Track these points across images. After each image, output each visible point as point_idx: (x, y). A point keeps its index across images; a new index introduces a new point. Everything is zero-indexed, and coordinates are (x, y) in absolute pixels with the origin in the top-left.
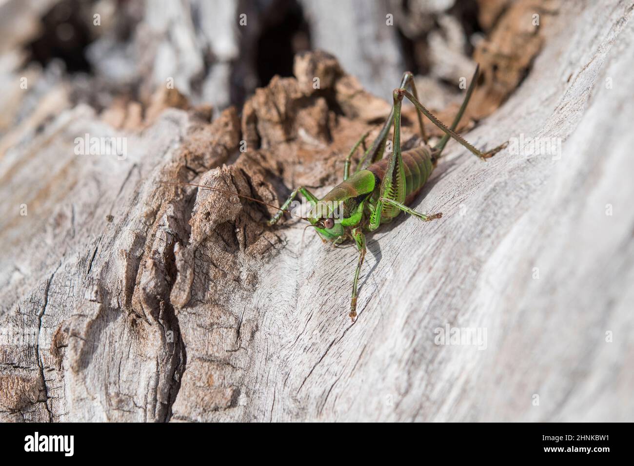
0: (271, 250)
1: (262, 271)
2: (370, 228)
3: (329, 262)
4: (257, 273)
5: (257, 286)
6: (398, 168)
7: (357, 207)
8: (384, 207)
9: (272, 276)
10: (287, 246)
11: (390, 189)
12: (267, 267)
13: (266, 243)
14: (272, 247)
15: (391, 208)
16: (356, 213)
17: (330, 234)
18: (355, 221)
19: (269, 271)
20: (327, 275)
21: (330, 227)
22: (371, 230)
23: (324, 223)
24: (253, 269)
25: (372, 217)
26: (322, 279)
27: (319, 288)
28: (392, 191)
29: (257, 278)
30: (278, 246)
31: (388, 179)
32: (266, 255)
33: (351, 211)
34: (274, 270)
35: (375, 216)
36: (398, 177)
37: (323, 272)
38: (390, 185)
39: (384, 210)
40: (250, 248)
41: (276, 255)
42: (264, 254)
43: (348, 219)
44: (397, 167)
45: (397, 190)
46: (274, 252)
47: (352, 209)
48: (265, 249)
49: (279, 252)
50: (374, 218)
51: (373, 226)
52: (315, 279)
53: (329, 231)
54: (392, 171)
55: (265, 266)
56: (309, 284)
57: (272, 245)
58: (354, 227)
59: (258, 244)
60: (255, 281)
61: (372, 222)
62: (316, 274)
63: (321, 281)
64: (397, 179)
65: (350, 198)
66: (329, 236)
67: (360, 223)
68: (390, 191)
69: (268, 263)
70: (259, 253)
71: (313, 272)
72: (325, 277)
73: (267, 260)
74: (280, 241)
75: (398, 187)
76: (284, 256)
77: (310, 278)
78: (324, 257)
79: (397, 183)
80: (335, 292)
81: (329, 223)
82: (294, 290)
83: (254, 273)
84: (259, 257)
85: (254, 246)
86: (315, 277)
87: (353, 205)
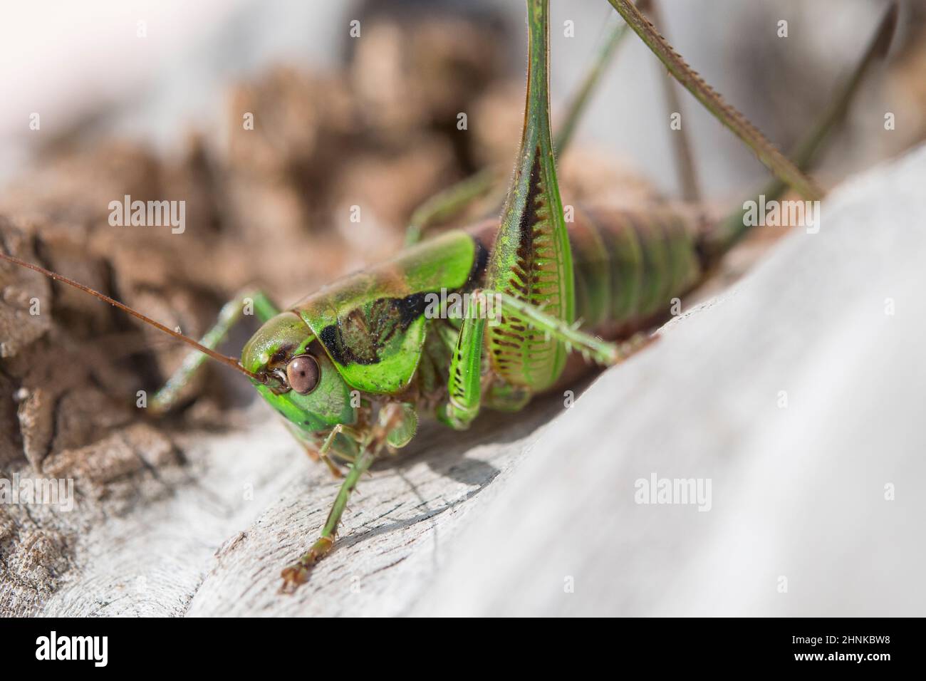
0: (142, 480)
1: (94, 536)
2: (449, 414)
3: (303, 514)
4: (75, 541)
5: (66, 577)
6: (540, 205)
7: (404, 331)
8: (496, 341)
9: (127, 555)
10: (205, 482)
11: (512, 275)
12: (118, 526)
13: (126, 454)
14: (148, 475)
15: (517, 346)
16: (397, 349)
17: (306, 412)
18: (394, 378)
19: (120, 541)
20: (286, 550)
21: (306, 385)
22: (455, 424)
23: (285, 372)
24: (62, 525)
25: (452, 371)
26: (269, 558)
27: (249, 583)
28: (517, 279)
29: (73, 553)
30: (172, 473)
31: (505, 240)
32: (118, 488)
33: (380, 341)
34: (137, 541)
35: (461, 365)
36: (539, 233)
37: (275, 539)
38: (512, 261)
39: (497, 352)
40: (63, 459)
41: (158, 498)
42: (112, 487)
43: (372, 368)
44: (538, 198)
45: (536, 280)
46: (150, 486)
47: (385, 334)
48: (118, 471)
49: (170, 492)
50: (458, 371)
51: (460, 408)
52: (243, 555)
53: (304, 401)
54: (519, 213)
55: (109, 523)
56: (220, 571)
57: (148, 467)
58: (392, 399)
59: (92, 453)
60: (61, 560)
61: (455, 391)
62: (250, 543)
63: (261, 564)
64: (537, 241)
65: (381, 301)
66: (307, 423)
67: (411, 387)
68: (512, 282)
69: (123, 514)
70: (92, 480)
71: (238, 536)
72: (279, 553)
73: (119, 505)
74: (179, 458)
75: (537, 268)
76: (187, 505)
77: (225, 554)
78: (293, 500)
79: (537, 257)
80: (301, 602)
81: (303, 374)
82: (184, 599)
83: (63, 539)
84: (91, 490)
85: (80, 454)
86: (243, 549)
87: (389, 323)
